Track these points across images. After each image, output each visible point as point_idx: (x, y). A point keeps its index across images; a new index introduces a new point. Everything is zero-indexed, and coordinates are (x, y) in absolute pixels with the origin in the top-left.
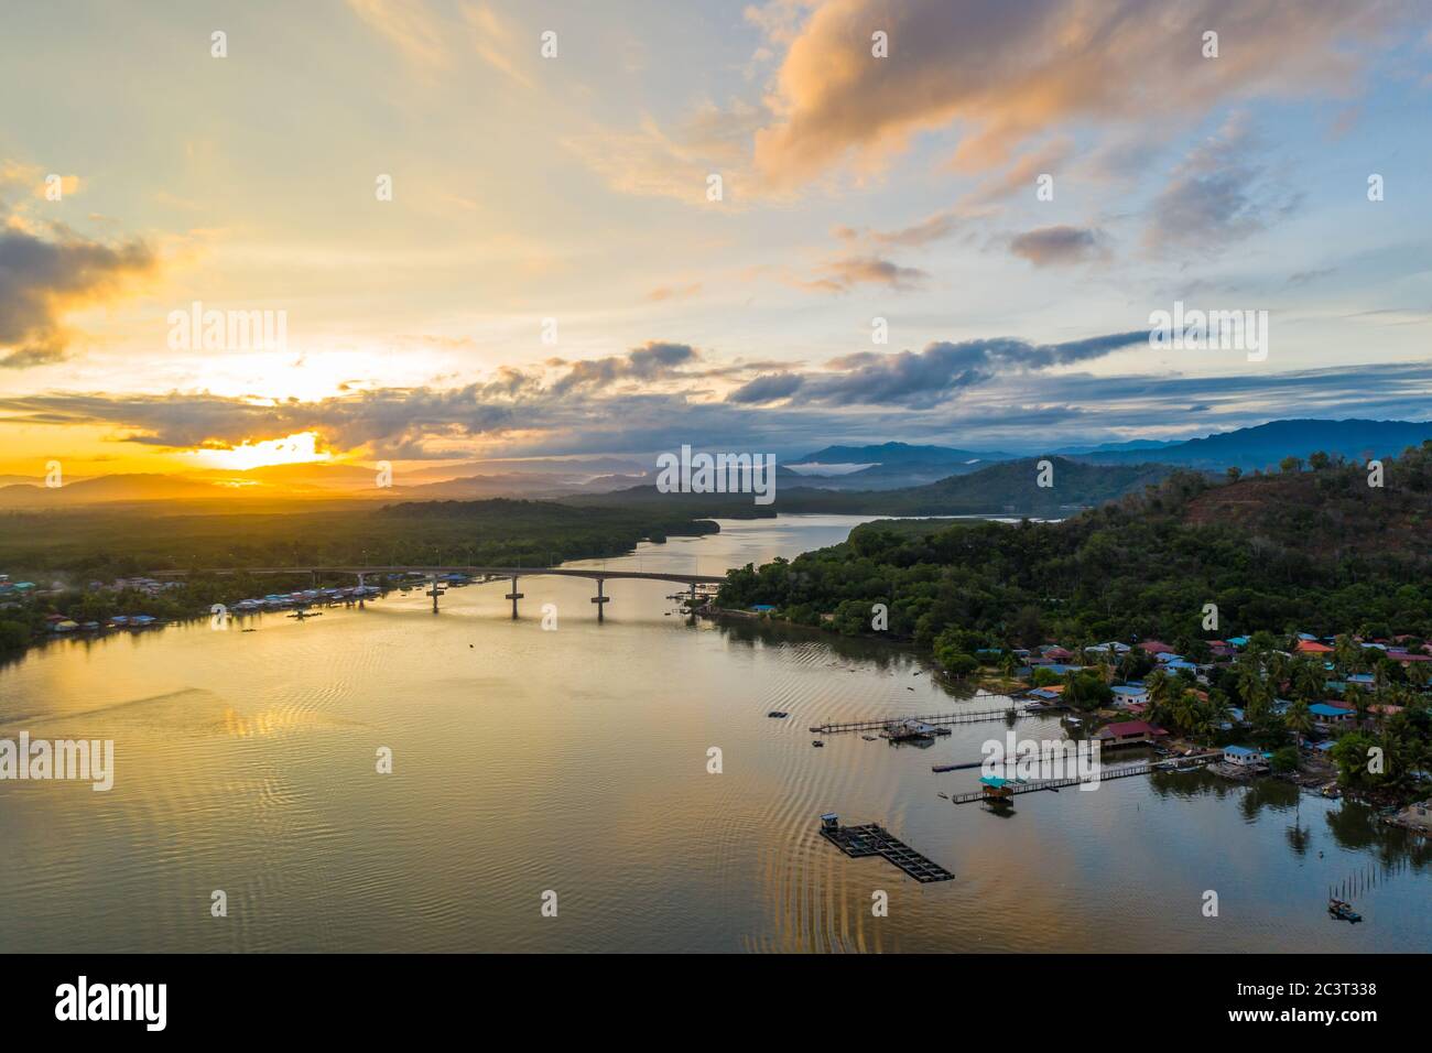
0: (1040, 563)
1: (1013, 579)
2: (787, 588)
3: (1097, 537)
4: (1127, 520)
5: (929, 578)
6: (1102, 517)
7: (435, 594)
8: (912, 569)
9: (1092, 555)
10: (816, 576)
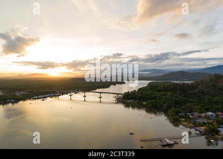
0: (188, 92)
1: (182, 95)
2: (136, 96)
3: (200, 87)
4: (206, 83)
5: (165, 95)
6: (200, 83)
7: (71, 95)
8: (161, 93)
9: (199, 91)
10: (142, 94)
